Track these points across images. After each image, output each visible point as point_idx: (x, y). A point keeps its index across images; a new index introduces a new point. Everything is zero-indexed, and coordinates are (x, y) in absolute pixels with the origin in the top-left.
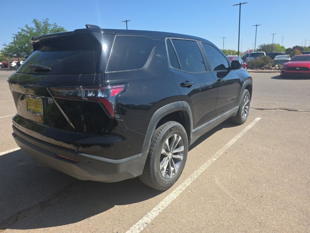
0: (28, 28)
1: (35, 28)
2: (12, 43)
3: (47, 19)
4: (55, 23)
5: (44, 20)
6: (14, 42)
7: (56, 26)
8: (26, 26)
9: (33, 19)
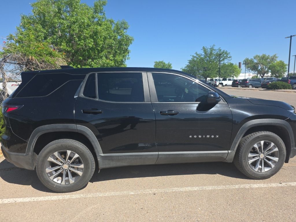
0: (197, 55)
1: (203, 53)
2: (186, 67)
3: (214, 45)
4: (219, 48)
5: (211, 46)
6: (188, 66)
7: (221, 50)
8: (196, 53)
9: (203, 47)
